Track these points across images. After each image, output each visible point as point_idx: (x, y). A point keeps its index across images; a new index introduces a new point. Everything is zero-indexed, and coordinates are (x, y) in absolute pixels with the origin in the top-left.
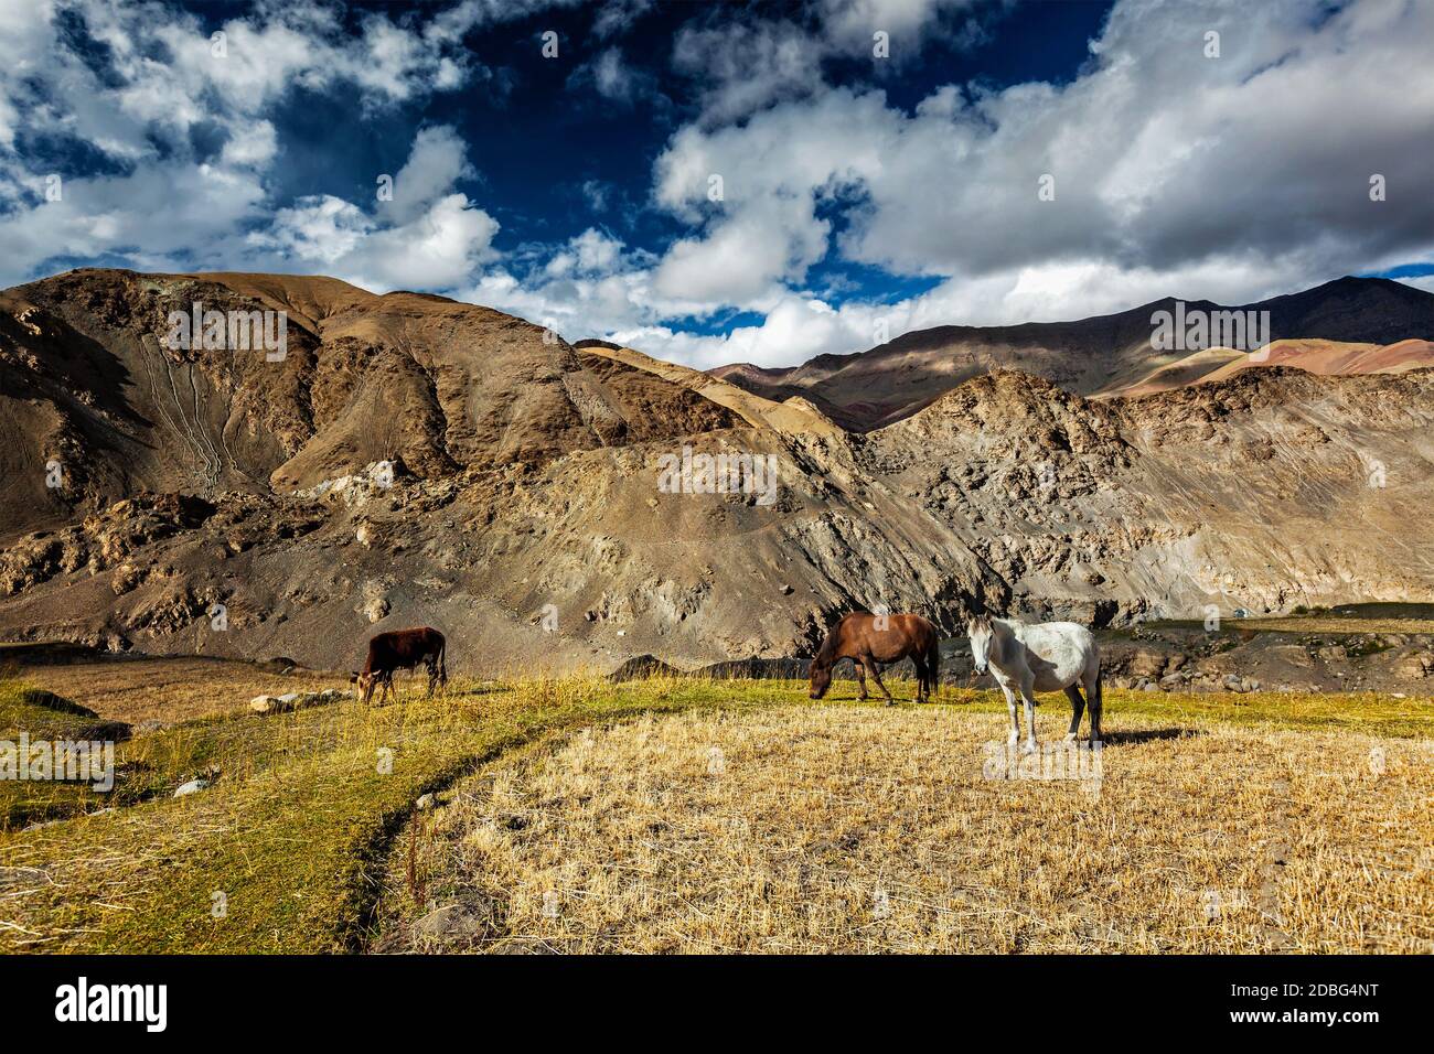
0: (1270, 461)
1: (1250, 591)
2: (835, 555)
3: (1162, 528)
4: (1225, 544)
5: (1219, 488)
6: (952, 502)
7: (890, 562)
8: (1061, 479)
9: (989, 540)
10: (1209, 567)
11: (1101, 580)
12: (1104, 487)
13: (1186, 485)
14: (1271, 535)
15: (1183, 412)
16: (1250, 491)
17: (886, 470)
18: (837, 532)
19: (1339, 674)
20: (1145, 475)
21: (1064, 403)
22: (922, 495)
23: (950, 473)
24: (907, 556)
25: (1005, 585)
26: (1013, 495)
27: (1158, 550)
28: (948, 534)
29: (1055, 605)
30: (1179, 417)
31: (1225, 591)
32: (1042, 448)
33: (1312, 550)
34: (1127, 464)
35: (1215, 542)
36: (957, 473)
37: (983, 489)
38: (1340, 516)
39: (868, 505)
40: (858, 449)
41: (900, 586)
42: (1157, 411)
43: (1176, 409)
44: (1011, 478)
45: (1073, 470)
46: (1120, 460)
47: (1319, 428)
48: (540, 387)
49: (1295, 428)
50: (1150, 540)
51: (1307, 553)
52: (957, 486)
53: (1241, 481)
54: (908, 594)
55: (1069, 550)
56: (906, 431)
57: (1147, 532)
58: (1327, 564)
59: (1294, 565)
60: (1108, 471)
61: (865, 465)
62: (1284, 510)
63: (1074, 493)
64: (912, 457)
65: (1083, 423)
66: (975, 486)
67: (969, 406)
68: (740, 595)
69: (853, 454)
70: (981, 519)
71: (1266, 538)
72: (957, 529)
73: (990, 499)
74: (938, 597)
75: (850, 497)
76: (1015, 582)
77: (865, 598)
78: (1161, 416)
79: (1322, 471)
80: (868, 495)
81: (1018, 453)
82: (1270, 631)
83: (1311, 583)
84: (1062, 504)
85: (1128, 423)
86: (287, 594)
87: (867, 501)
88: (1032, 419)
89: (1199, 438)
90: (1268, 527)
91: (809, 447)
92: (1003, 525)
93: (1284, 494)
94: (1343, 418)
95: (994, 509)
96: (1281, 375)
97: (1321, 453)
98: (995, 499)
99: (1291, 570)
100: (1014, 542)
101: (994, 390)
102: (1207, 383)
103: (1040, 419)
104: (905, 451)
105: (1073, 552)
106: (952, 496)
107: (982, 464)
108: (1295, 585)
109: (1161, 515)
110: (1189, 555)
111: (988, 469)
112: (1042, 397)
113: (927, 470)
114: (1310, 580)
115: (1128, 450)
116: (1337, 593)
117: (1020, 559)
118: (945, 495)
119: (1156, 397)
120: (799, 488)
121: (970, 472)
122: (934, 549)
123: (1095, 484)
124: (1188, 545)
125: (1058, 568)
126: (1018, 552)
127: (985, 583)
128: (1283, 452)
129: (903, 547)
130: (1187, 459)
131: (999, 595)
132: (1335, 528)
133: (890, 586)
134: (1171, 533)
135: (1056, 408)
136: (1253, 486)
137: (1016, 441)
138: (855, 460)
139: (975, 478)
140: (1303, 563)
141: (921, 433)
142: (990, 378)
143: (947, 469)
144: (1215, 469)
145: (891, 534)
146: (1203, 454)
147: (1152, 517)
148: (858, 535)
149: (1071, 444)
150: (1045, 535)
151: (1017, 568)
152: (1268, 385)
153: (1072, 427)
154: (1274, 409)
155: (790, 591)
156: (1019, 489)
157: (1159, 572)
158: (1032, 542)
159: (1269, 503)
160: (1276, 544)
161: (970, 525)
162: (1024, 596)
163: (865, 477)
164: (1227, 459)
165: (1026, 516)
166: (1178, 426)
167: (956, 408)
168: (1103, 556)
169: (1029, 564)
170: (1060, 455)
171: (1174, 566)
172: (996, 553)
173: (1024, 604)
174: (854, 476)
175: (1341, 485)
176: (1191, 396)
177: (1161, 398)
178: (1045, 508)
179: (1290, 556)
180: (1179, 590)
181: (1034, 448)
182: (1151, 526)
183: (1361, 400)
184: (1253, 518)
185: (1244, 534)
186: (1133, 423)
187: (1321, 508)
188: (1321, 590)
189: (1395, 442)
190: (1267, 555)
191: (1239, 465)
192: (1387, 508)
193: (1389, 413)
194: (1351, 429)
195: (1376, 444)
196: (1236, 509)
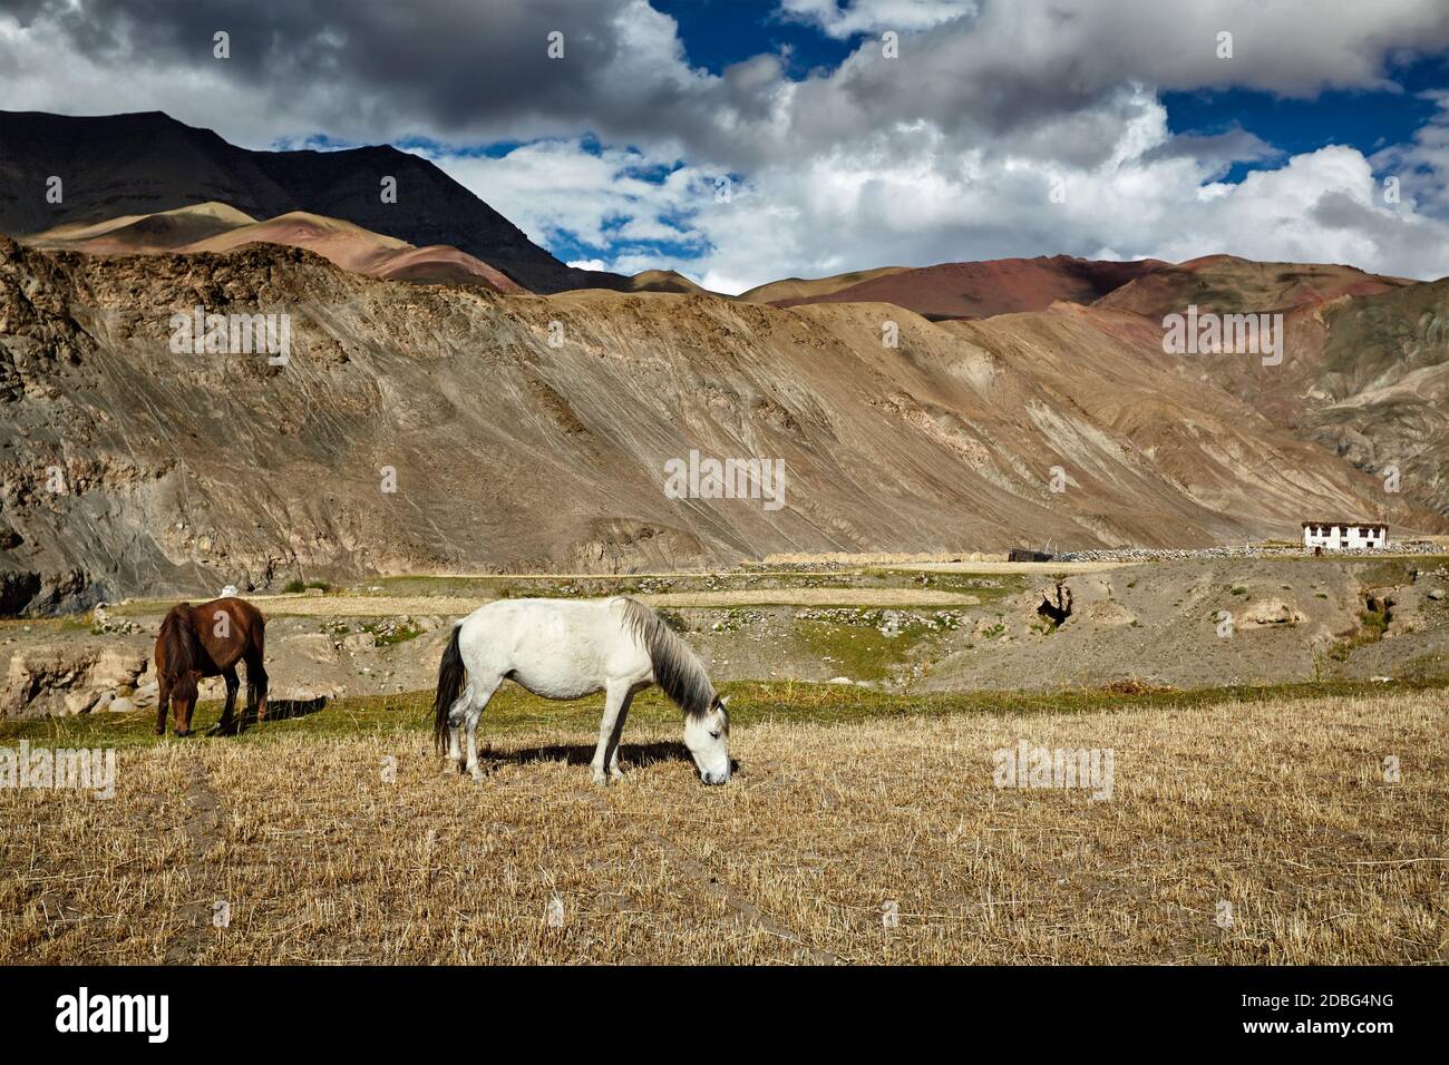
0: (275, 380)
1: (232, 561)
3: (119, 463)
4: (205, 493)
5: (206, 410)
10: (180, 526)
11: (17, 540)
12: (35, 391)
13: (160, 401)
14: (267, 483)
15: (166, 291)
16: (245, 419)
19: (366, 669)
20: (102, 380)
27: (110, 497)
30: (161, 298)
31: (199, 561)
33: (313, 506)
34: (75, 360)
35: (191, 489)
38: (350, 464)
42: (129, 283)
43: (157, 284)
46: (64, 352)
47: (338, 343)
49: (311, 339)
50: (100, 481)
51: (306, 509)
53: (235, 404)
57: (96, 467)
58: (329, 526)
59: (289, 526)
60: (44, 366)
62: (285, 450)
71: (259, 488)
78: (134, 291)
79: (334, 401)
82: (287, 615)
83: (308, 552)
85: (83, 294)
90: (262, 471)
93: (288, 428)
94: (366, 333)
96: (300, 262)
97: (337, 376)
99: (286, 532)
102: (205, 254)
108: (288, 553)
109: (120, 444)
110: (153, 508)
114: (307, 547)
115: (79, 337)
116: (337, 564)
119: (131, 260)
123: (22, 386)
124: (153, 491)
128: (292, 368)
130: (165, 363)
132: (343, 478)
134: (131, 472)
136: (251, 412)
140: (300, 523)
144: (202, 382)
147: (107, 446)
152: (281, 272)
154: (287, 307)
157: (108, 530)
159: (266, 438)
160: (271, 495)
164: (221, 369)
166: (158, 310)
168: (23, 503)
171: (132, 522)
175: (356, 422)
176: (180, 269)
177: (137, 265)
179: (286, 512)
180: (137, 557)
182: (103, 458)
183: (388, 312)
184: (246, 458)
185: (232, 480)
186: (92, 295)
187: (330, 451)
188: (318, 561)
189: (419, 373)
190: (258, 512)
191: (236, 380)
192: (401, 456)
193: (416, 334)
194: (373, 348)
195: (399, 375)
196: (223, 442)
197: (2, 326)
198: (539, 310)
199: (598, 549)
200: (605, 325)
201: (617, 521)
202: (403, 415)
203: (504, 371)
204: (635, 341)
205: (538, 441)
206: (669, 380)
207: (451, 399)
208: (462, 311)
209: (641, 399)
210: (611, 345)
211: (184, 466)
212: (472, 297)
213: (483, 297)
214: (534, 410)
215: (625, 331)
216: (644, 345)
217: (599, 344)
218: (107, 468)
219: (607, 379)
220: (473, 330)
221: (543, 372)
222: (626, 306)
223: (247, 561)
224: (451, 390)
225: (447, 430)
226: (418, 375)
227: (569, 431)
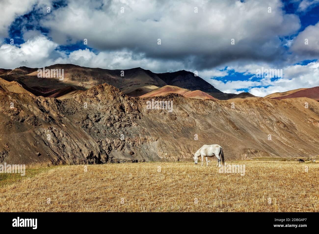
0: (175, 120)
1: (171, 157)
2: (54, 142)
3: (149, 138)
4: (165, 144)
5: (163, 127)
6: (90, 126)
7: (72, 145)
8: (122, 121)
9: (102, 139)
10: (161, 150)
11: (133, 153)
12: (134, 124)
13: (155, 126)
16: (171, 129)
17: (68, 113)
18: (54, 134)
20: (145, 122)
21: (124, 97)
22: (81, 123)
23: (89, 116)
24: (78, 144)
25: (107, 154)
26: (108, 125)
27: (148, 145)
28: (90, 137)
29: (120, 161)
31: (165, 157)
32: (118, 111)
33: (186, 146)
34: (140, 118)
35: (163, 143)
36: (92, 116)
37: (99, 122)
38: (192, 137)
39: (63, 125)
40: (59, 105)
41: (76, 154)
44: (108, 119)
45: (126, 119)
46: (138, 117)
47: (186, 112)
49: (181, 112)
50: (146, 142)
51: (184, 147)
52: (92, 121)
53: (169, 126)
54: (78, 157)
55: (125, 144)
56: (75, 100)
57: (145, 139)
58: (189, 150)
59: (181, 150)
60: (135, 120)
61: (61, 111)
62: (179, 135)
63: (125, 126)
64: (77, 110)
65: (129, 103)
66: (97, 121)
67: (96, 94)
68: (20, 156)
69: (57, 107)
70: (99, 132)
71: (175, 142)
72: (92, 135)
73: (102, 126)
74: (88, 158)
75: (57, 122)
76: (109, 153)
77: (64, 157)
79: (187, 124)
80: (63, 121)
81: (110, 112)
84: (122, 129)
85: (140, 105)
87: (63, 124)
88: (115, 101)
89: (158, 112)
90: (175, 139)
91: (42, 102)
92: (106, 135)
93: (179, 130)
94: (191, 110)
95: (103, 129)
96: (178, 96)
97: (187, 119)
98: (103, 126)
99: (181, 152)
100: (109, 140)
101: (104, 90)
102: (161, 96)
103: (117, 101)
104: (74, 107)
105: (126, 144)
106: (90, 124)
107: (99, 114)
108: (182, 156)
109: (149, 134)
110: (156, 147)
111: (101, 116)
112: (118, 94)
113: (82, 114)
114: (185, 155)
115: (140, 114)
117: (111, 146)
118: (88, 123)
120: (40, 117)
121: (96, 116)
122: (85, 141)
123: (132, 123)
124: (156, 143)
125: (121, 149)
126: (110, 144)
127: (101, 153)
128: (178, 118)
129: (76, 140)
130: (155, 118)
131: (105, 158)
132: (191, 140)
133: (73, 154)
134: (151, 140)
135: (121, 98)
136: (172, 127)
137: (110, 108)
138: (58, 109)
139: (97, 118)
140: (183, 150)
141: (79, 102)
142: (102, 86)
143: (88, 115)
144: (162, 122)
145: (72, 136)
146: (159, 117)
147: (147, 135)
148: (61, 136)
149: (125, 110)
150: (118, 139)
151: (110, 149)
152: (175, 99)
153: (126, 105)
154: (176, 106)
155: (40, 155)
156: (110, 123)
157: (148, 151)
158: (114, 141)
159: (175, 133)
160: (177, 144)
161: (96, 134)
162: (112, 158)
163: (61, 115)
164: (165, 119)
165: (112, 132)
167: (92, 95)
168: (134, 146)
169: (113, 148)
170: (122, 113)
171: (152, 150)
172: (104, 144)
173: (112, 161)
174: (58, 114)
175: (192, 129)
178: (117, 130)
179: (180, 147)
180: (154, 157)
181: (115, 110)
182: (146, 137)
183: (195, 106)
184: (172, 136)
185: (170, 141)
186: (141, 105)
187: (187, 135)
188: (188, 158)
189: (203, 118)
190: (175, 147)
191: (168, 121)
192: (202, 135)
193: (201, 110)
194: (193, 113)
195: (199, 119)
196: (167, 134)
197: (128, 112)
198: (226, 103)
199: (246, 155)
200: (240, 106)
201: (249, 149)
202: (201, 127)
203: (220, 117)
204: (247, 109)
205: (229, 132)
206: (256, 118)
207: (210, 123)
208: (210, 105)
209: (250, 122)
210: (242, 110)
211: (161, 138)
212: (212, 102)
213: (214, 101)
214: (227, 125)
215: (245, 107)
216: (249, 110)
217: (239, 110)
218: (147, 139)
219: (242, 118)
220: (213, 109)
221: (228, 117)
222: (244, 102)
223: (174, 157)
224: (210, 121)
225: (210, 130)
226: (203, 119)
227: (235, 129)
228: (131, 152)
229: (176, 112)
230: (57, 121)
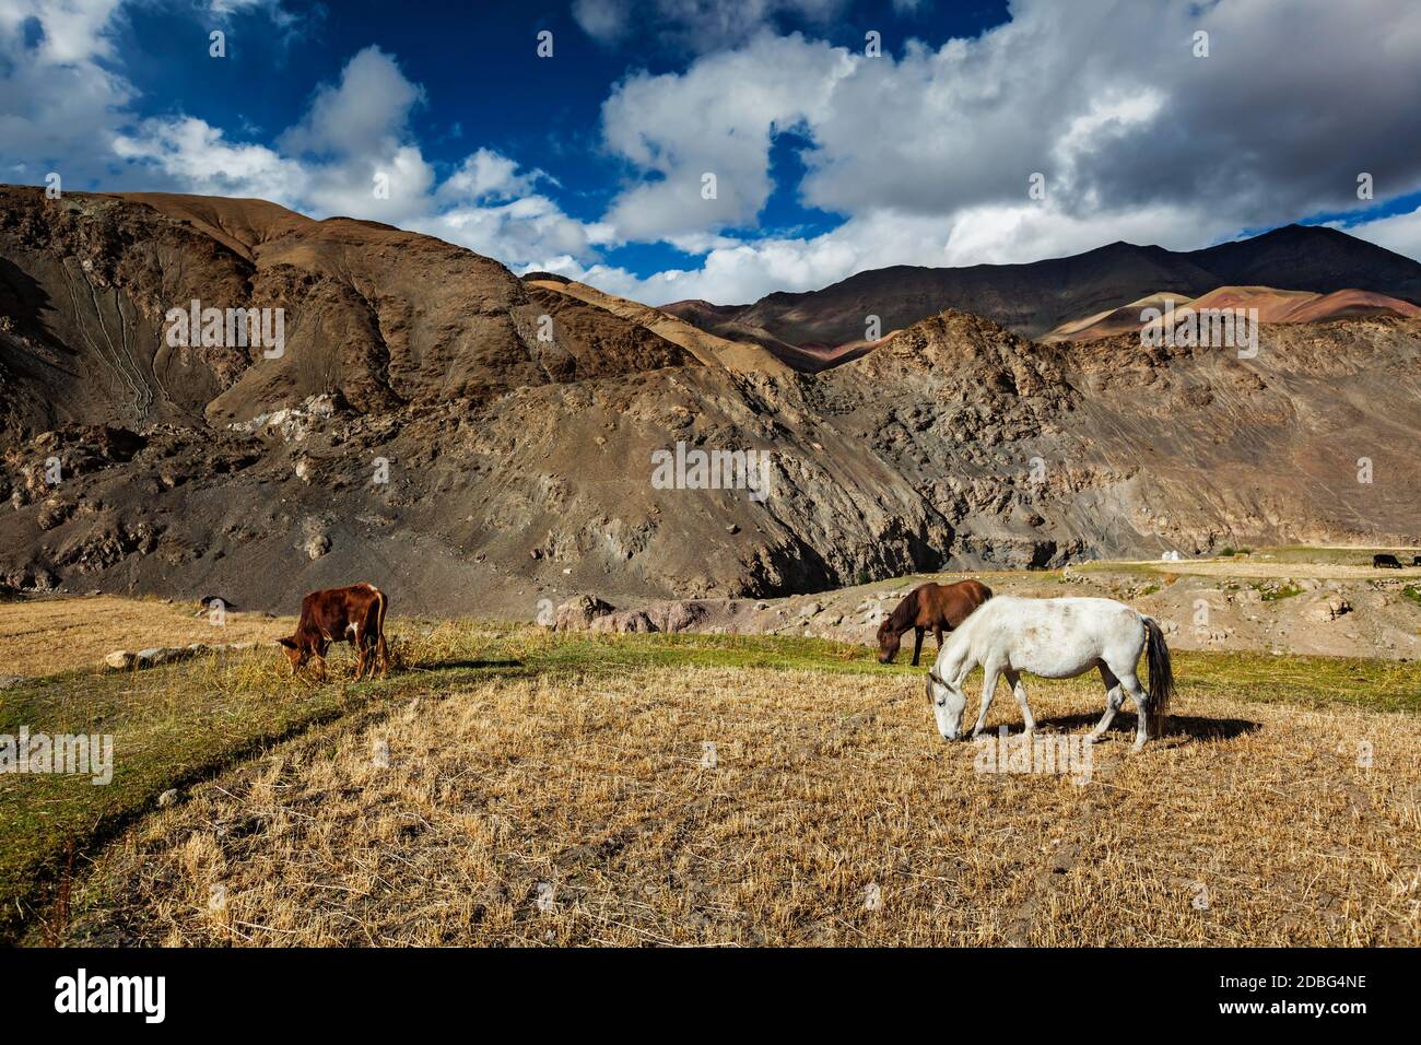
0: (1208, 407)
1: (1184, 533)
2: (782, 494)
3: (1101, 471)
4: (1161, 488)
5: (1158, 432)
6: (898, 444)
7: (836, 502)
8: (1006, 421)
9: (935, 482)
10: (1145, 510)
11: (1041, 521)
12: (1048, 430)
13: (1126, 429)
14: (1205, 479)
15: (1127, 357)
16: (1187, 436)
17: (835, 411)
18: (785, 473)
19: (1254, 617)
20: (1088, 419)
21: (1012, 346)
22: (870, 436)
23: (898, 415)
24: (853, 496)
25: (948, 526)
26: (959, 437)
27: (1097, 493)
28: (894, 475)
29: (995, 545)
30: (1124, 362)
31: (1159, 533)
32: (989, 391)
33: (1243, 494)
34: (1071, 408)
35: (1151, 485)
36: (905, 415)
37: (930, 431)
38: (1272, 461)
39: (817, 446)
40: (808, 389)
41: (845, 526)
42: (1102, 355)
43: (1120, 354)
44: (958, 420)
45: (1018, 413)
46: (1063, 404)
47: (1256, 375)
48: (487, 321)
49: (1234, 375)
50: (1090, 483)
51: (1237, 496)
52: (905, 427)
53: (1180, 426)
54: (853, 535)
55: (1011, 492)
56: (856, 371)
57: (1087, 474)
58: (1257, 508)
59: (1225, 509)
60: (1052, 414)
61: (815, 405)
62: (1219, 455)
63: (1018, 436)
64: (861, 398)
65: (1030, 366)
66: (922, 428)
67: (918, 347)
68: (686, 534)
69: (803, 395)
70: (927, 461)
71: (1200, 482)
72: (903, 470)
73: (936, 441)
74: (883, 537)
76: (958, 523)
77: (811, 537)
78: (1105, 360)
79: (1256, 417)
80: (816, 435)
81: (965, 396)
82: (1192, 575)
83: (1240, 526)
84: (1006, 446)
85: (1073, 367)
86: (224, 530)
87: (816, 441)
88: (981, 362)
89: (1141, 383)
90: (1202, 471)
91: (759, 386)
92: (948, 467)
93: (1220, 439)
94: (1279, 366)
95: (939, 451)
97: (1257, 400)
98: (941, 441)
99: (1222, 513)
100: (959, 484)
101: (944, 332)
103: (989, 362)
104: (854, 392)
105: (1016, 493)
106: (900, 437)
107: (930, 405)
108: (1225, 528)
109: (1101, 458)
110: (1126, 498)
111: (936, 411)
112: (991, 340)
113: (875, 411)
114: (1240, 523)
115: (1073, 393)
116: (1264, 535)
117: (964, 501)
118: (892, 436)
119: (1102, 341)
120: (748, 427)
121: (918, 413)
122: (879, 489)
123: (1040, 427)
124: (1125, 488)
125: (1000, 510)
126: (962, 494)
127: (929, 523)
128: (1221, 398)
129: (850, 488)
130: (1128, 404)
131: (942, 535)
132: (1267, 473)
133: (836, 526)
134: (1110, 476)
135: (1004, 351)
136: (1191, 431)
137: (964, 384)
138: (805, 400)
139: (922, 419)
140: (1233, 506)
141: (870, 375)
142: (940, 320)
143: (895, 410)
144: (1155, 414)
145: (839, 476)
146: (1145, 399)
147: (1093, 460)
148: (806, 475)
149: (1018, 387)
150: (989, 477)
151: (961, 509)
153: (1018, 371)
154: (1215, 355)
155: (736, 530)
156: (965, 431)
157: (1097, 514)
158: (976, 484)
159: (1205, 448)
160: (1209, 487)
161: (916, 467)
162: (966, 536)
163: (814, 417)
164: (1167, 404)
165: (971, 457)
166: (1122, 370)
167: (906, 350)
168: (1043, 498)
169: (972, 505)
170: (1006, 398)
171: (1112, 508)
172: (941, 495)
173: (965, 544)
174: (803, 416)
175: (1275, 432)
176: (1135, 341)
177: (1106, 343)
178: (990, 451)
179: (1222, 499)
180: (1116, 531)
181: (981, 390)
182: (1091, 469)
183: (1298, 348)
184: (1189, 462)
185: (1180, 478)
186: (1079, 367)
187: (1254, 454)
188: (1250, 533)
189: (1328, 390)
190: (1201, 499)
191: (1179, 410)
192: (1316, 453)
193: (1324, 361)
194: (1286, 376)
195: (1309, 392)
196: (1173, 453)
197: (1026, 392)
202: (1315, 423)
203: (1409, 379)
207: (1358, 407)
208: (1365, 337)
211: (1144, 471)
212: (1372, 325)
213: (1382, 323)
218: (1094, 474)
220: (1377, 350)
223: (1194, 533)
224: (1360, 399)
225: (1359, 431)
226: (1327, 391)
228: (1032, 518)
229: (1211, 378)
230: (799, 436)
